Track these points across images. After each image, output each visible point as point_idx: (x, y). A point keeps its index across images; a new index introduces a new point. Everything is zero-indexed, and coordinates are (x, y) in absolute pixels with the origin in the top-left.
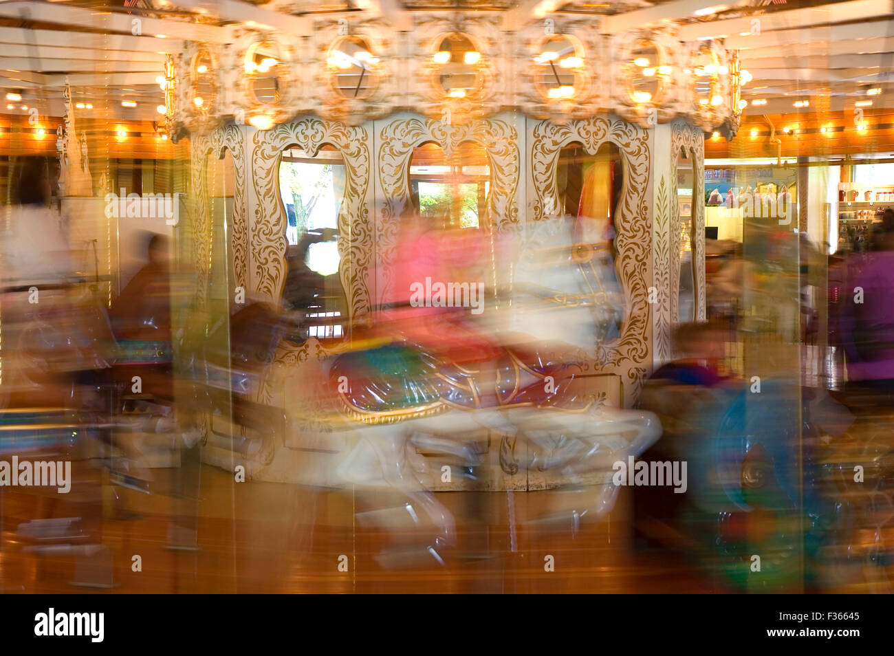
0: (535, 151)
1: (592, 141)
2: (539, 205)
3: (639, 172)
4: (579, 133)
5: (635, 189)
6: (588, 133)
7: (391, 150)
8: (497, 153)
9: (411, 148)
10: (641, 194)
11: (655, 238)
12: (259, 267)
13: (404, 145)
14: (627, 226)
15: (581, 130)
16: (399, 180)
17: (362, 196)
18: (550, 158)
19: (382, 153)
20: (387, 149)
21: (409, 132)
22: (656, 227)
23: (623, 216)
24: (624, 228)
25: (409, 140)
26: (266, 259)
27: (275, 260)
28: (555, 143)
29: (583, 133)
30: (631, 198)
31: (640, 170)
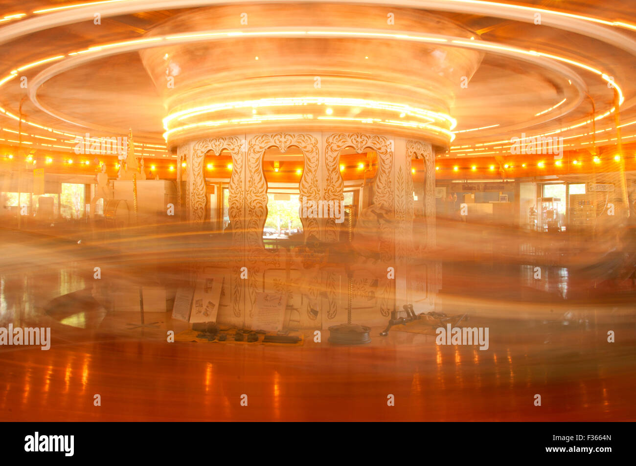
0: (327, 150)
1: (359, 146)
2: (329, 178)
3: (386, 163)
4: (352, 142)
5: (384, 172)
6: (357, 142)
7: (254, 151)
8: (307, 151)
9: (264, 149)
10: (388, 174)
11: (396, 198)
12: (194, 212)
13: (261, 148)
14: (380, 191)
15: (353, 140)
16: (257, 165)
17: (239, 174)
18: (335, 154)
19: (249, 152)
20: (252, 150)
21: (263, 141)
22: (397, 192)
23: (378, 186)
24: (378, 193)
25: (263, 145)
26: (197, 207)
27: (201, 208)
28: (338, 146)
29: (354, 142)
30: (382, 176)
31: (387, 162)
